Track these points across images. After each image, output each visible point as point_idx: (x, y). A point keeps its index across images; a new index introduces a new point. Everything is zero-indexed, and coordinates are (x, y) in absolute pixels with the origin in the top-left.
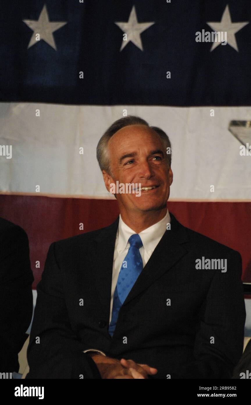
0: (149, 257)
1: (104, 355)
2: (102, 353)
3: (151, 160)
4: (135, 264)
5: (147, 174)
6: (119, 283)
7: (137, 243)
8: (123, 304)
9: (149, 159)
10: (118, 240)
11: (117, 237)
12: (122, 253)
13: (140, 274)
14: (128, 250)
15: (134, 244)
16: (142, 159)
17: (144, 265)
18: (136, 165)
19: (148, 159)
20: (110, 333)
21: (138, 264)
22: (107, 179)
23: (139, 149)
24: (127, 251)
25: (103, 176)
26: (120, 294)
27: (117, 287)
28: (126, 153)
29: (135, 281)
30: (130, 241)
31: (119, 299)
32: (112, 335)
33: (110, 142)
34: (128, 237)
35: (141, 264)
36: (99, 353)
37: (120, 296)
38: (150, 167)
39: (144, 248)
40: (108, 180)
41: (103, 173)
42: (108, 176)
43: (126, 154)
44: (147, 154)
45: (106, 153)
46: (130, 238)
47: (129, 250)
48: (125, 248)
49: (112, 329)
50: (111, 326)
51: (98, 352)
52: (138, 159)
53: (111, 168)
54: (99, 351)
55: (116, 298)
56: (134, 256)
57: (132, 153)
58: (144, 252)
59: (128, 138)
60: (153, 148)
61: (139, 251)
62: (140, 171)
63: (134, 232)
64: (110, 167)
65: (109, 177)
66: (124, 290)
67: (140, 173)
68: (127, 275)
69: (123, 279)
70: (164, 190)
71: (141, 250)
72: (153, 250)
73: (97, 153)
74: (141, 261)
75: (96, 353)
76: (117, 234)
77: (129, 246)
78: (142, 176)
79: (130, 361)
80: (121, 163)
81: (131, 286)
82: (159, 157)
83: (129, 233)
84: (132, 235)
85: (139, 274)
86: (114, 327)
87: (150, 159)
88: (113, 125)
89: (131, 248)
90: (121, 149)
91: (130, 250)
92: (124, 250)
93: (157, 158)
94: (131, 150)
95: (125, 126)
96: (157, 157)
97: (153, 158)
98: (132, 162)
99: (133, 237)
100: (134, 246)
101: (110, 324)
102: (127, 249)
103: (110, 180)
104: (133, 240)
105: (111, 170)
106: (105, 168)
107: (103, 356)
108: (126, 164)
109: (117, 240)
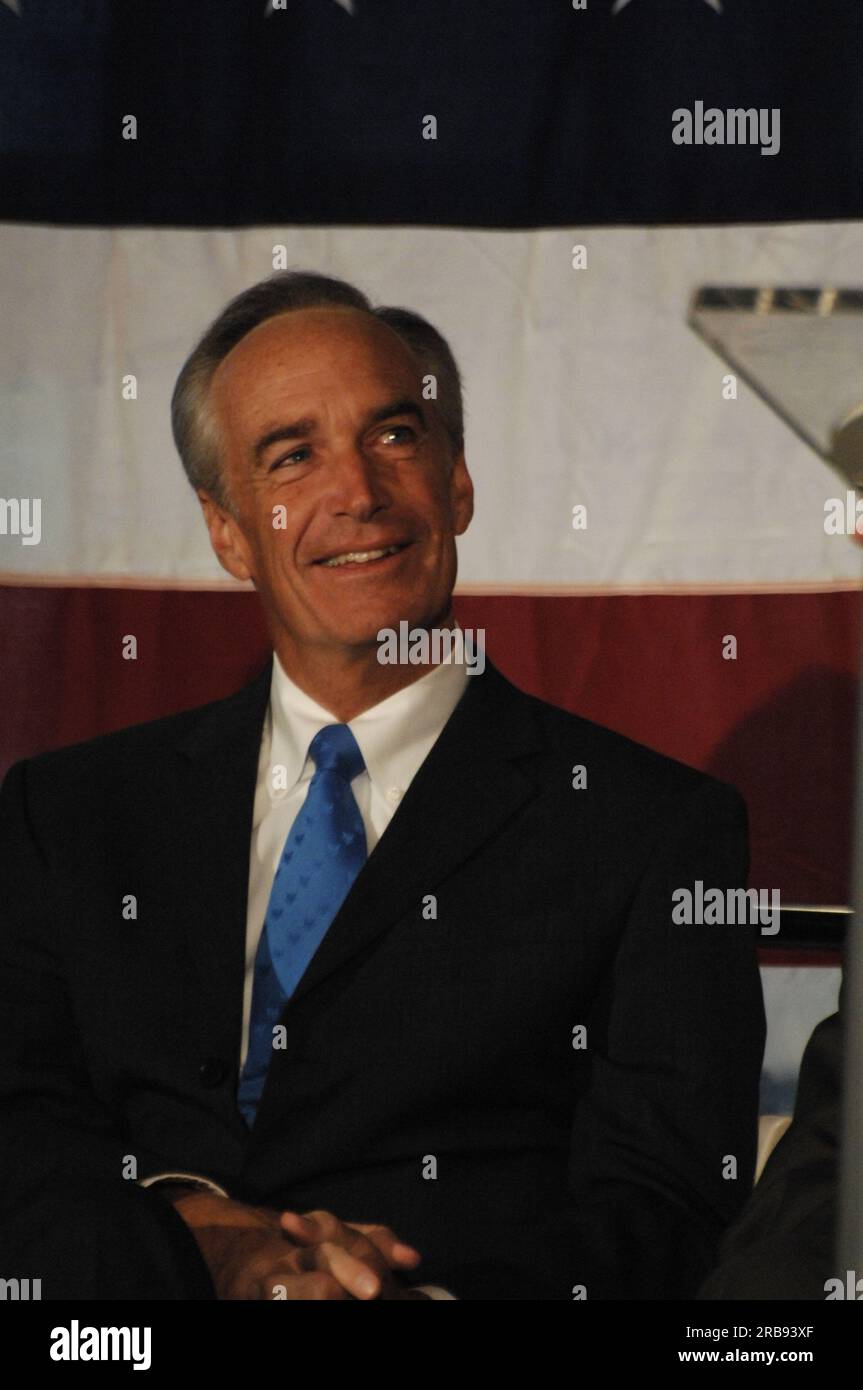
0: (390, 813)
1: (221, 1192)
2: (212, 1185)
3: (375, 442)
4: (339, 840)
5: (360, 501)
6: (274, 913)
7: (340, 759)
8: (294, 996)
9: (366, 442)
10: (270, 747)
11: (265, 735)
12: (285, 798)
13: (357, 879)
14: (308, 784)
15: (330, 764)
16: (339, 443)
17: (372, 844)
18: (317, 467)
19: (363, 441)
20: (244, 1111)
21: (349, 838)
22: (216, 522)
23: (324, 405)
24: (303, 792)
25: (204, 509)
26: (279, 954)
27: (269, 929)
28: (273, 423)
29: (336, 905)
30: (315, 751)
31: (274, 976)
32: (251, 1115)
33: (216, 383)
34: (307, 735)
35: (361, 837)
36: (202, 1185)
37: (278, 965)
38: (373, 471)
39: (370, 779)
40: (221, 528)
41: (203, 501)
42: (221, 512)
43: (276, 427)
44: (357, 422)
45: (208, 425)
46: (313, 742)
47: (312, 784)
48: (296, 780)
49: (252, 1091)
50: (247, 1077)
51: (196, 1181)
52: (324, 444)
53: (228, 479)
54: (200, 1180)
55: (264, 970)
56: (328, 808)
57: (297, 423)
58: (370, 790)
59: (279, 364)
60: (378, 397)
61: (349, 788)
62: (333, 490)
63: (329, 717)
64: (222, 478)
65: (224, 516)
66: (294, 939)
67: (333, 500)
68: (304, 882)
69: (291, 898)
70: (430, 561)
71: (357, 785)
72: (405, 786)
73: (175, 422)
74: (357, 827)
75: (191, 1186)
76: (266, 726)
77: (311, 770)
78: (339, 509)
79: (319, 1215)
80: (259, 464)
81: (324, 924)
82: (407, 428)
83: (310, 720)
84: (323, 726)
85: (352, 877)
86: (261, 1081)
87: (370, 439)
88: (228, 312)
89: (319, 781)
90: (256, 408)
91: (316, 786)
92: (293, 788)
93: (397, 436)
94: (294, 412)
95: (269, 315)
96: (397, 431)
97: (382, 434)
98: (302, 454)
99: (326, 734)
100: (331, 770)
101: (241, 1069)
102: (306, 780)
103: (229, 526)
104: (326, 746)
105: (229, 489)
106: (205, 480)
107: (220, 1198)
108: (277, 465)
109: (264, 747)
